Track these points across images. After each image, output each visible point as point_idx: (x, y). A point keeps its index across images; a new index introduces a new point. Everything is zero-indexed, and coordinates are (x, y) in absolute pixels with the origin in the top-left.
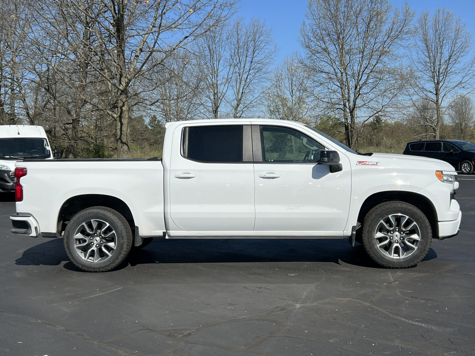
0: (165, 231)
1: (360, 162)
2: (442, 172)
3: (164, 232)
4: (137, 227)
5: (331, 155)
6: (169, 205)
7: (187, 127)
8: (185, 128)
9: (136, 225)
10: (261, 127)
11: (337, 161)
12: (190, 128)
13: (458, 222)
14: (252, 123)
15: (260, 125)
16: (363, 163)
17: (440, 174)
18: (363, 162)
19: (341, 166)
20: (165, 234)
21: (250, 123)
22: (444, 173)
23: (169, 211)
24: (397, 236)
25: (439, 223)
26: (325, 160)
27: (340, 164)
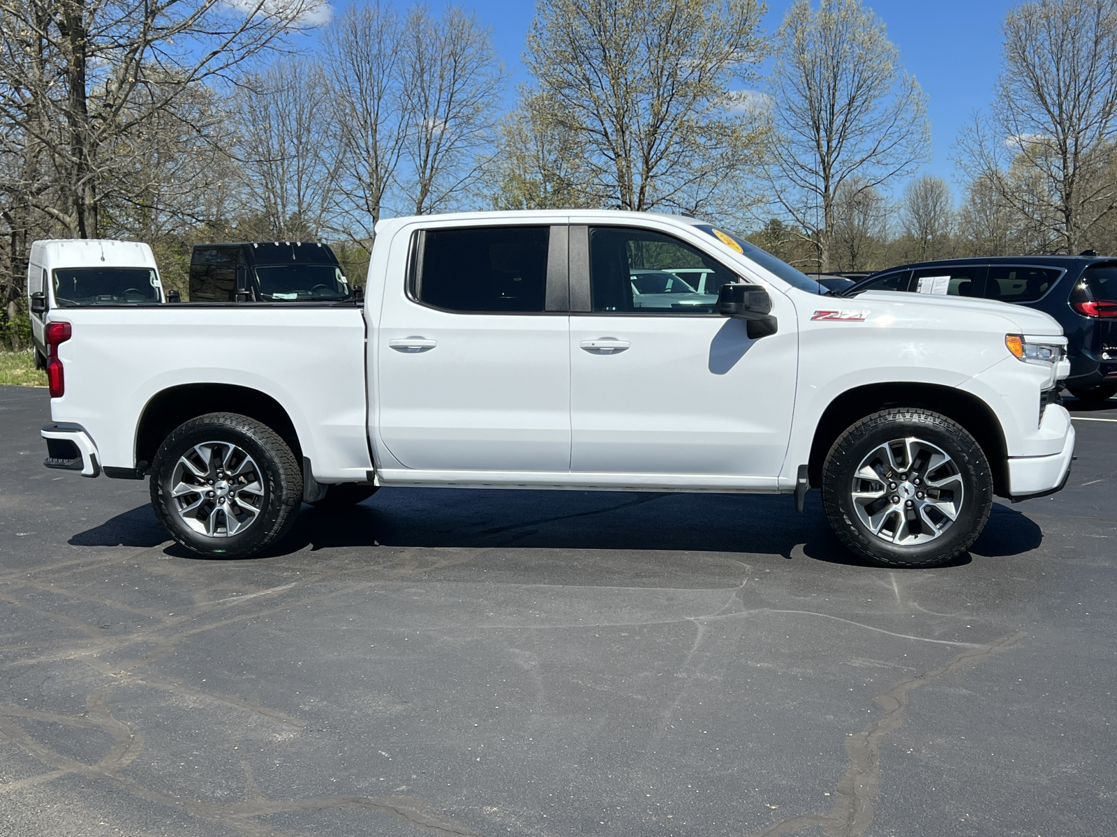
0: (371, 469)
1: (821, 313)
2: (1021, 336)
3: (368, 473)
4: (308, 460)
5: (746, 294)
6: (377, 411)
7: (422, 230)
8: (416, 232)
9: (304, 455)
10: (591, 229)
11: (764, 311)
12: (429, 231)
13: (1063, 459)
14: (572, 221)
15: (590, 226)
16: (828, 316)
17: (1017, 341)
18: (829, 313)
19: (772, 322)
20: (370, 475)
21: (565, 221)
22: (1027, 339)
23: (377, 425)
24: (906, 491)
25: (1009, 461)
26: (729, 306)
27: (770, 316)
